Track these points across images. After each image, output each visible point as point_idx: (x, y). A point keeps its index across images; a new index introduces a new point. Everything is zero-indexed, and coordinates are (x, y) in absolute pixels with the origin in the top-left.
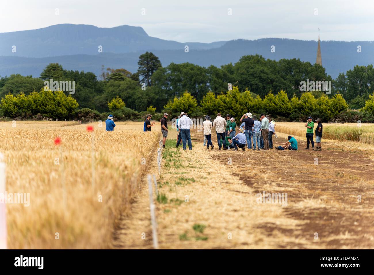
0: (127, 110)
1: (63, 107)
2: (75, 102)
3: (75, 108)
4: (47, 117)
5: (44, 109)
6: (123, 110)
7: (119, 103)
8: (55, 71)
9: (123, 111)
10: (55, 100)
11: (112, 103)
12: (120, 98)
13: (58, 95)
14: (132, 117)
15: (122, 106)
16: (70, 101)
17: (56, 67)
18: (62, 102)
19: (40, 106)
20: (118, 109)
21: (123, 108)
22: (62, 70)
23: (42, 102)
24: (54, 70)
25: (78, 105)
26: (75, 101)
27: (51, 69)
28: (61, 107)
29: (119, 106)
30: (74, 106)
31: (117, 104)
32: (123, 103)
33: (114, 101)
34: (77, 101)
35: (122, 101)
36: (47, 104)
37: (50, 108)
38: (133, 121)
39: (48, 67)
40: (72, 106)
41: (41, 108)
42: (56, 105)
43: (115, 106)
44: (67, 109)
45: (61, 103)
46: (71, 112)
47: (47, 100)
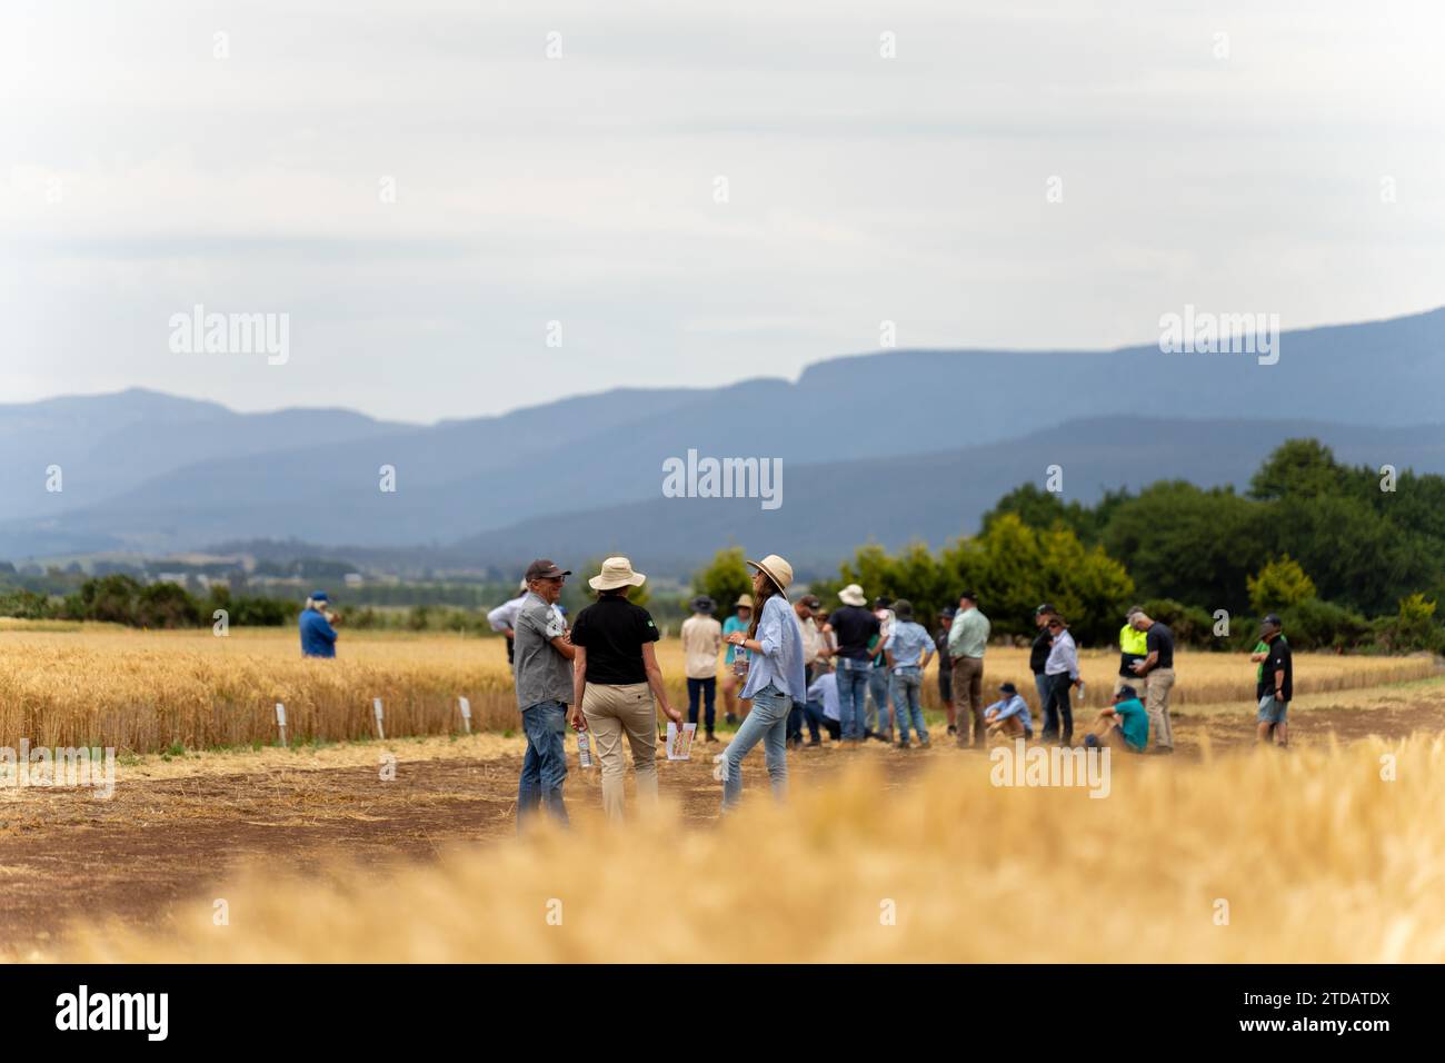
0: (1318, 611)
1: (1069, 593)
2: (1119, 574)
3: (1121, 601)
4: (1008, 631)
5: (997, 600)
6: (1303, 609)
7: (1291, 583)
8: (1304, 470)
9: (1303, 614)
10: (1039, 567)
11: (1261, 581)
12: (1294, 564)
13: (1053, 549)
14: (1338, 639)
15: (1302, 595)
16: (1100, 571)
17: (1308, 455)
18: (1068, 577)
19: (982, 588)
20: (1285, 605)
21: (1304, 602)
22: (1331, 465)
23: (990, 574)
24: (1301, 465)
25: (1130, 586)
26: (1123, 570)
27: (1288, 461)
28: (1062, 592)
29: (1287, 592)
30: (1113, 592)
31: (1282, 586)
32: (1304, 583)
33: (1269, 574)
34: (1129, 572)
35: (1301, 576)
36: (1006, 585)
37: (1018, 598)
38: (1342, 653)
39: (1281, 454)
40: (1107, 593)
41: (987, 596)
42: (1042, 588)
43: (1273, 593)
44: (1087, 603)
45: (1063, 577)
46: (1102, 613)
47: (1009, 567)
